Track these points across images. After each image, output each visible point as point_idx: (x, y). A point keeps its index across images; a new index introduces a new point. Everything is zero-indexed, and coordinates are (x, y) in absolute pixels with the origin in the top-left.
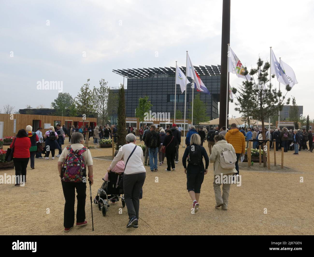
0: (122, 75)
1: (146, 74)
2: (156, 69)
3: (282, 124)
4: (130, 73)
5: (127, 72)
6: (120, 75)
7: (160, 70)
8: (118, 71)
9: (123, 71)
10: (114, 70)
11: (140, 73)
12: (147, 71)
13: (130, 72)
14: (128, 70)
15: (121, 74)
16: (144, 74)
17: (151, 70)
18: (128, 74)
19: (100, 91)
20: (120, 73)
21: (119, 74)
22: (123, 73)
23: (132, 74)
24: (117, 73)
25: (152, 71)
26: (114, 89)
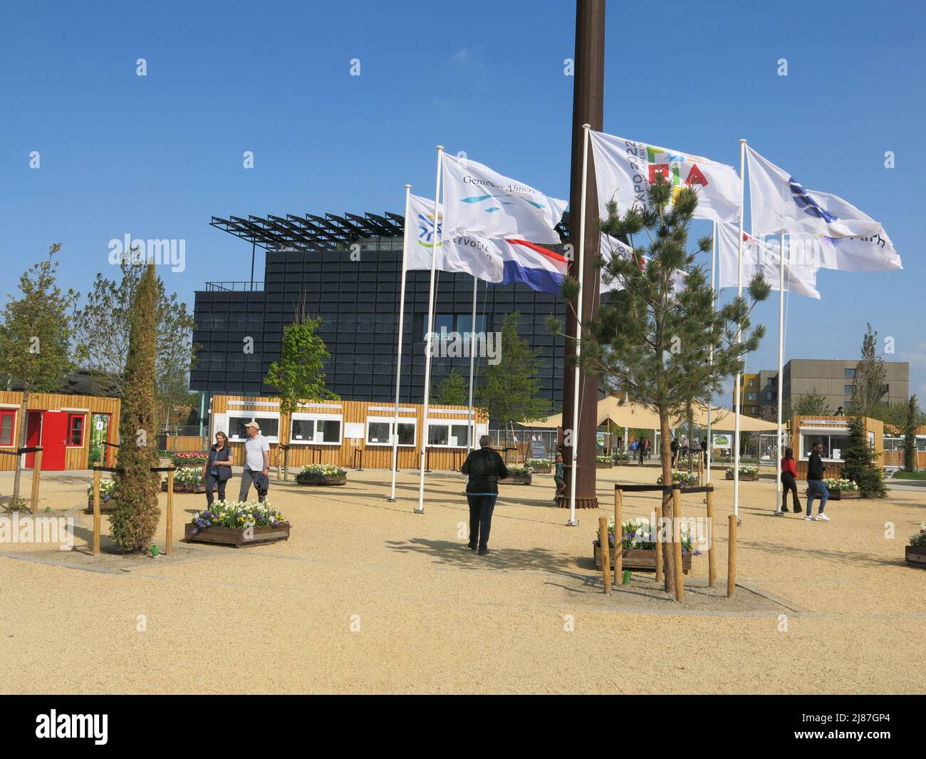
0: (250, 239)
1: (337, 237)
2: (373, 217)
3: (816, 425)
4: (277, 233)
5: (266, 227)
6: (240, 236)
7: (389, 221)
8: (233, 225)
9: (251, 223)
10: (218, 219)
11: (313, 232)
12: (340, 225)
13: (275, 227)
14: (271, 220)
15: (242, 234)
16: (332, 238)
17: (354, 223)
18: (271, 236)
19: (120, 294)
20: (239, 229)
21: (238, 233)
22: (251, 229)
23: (284, 236)
24: (227, 231)
25: (359, 225)
26: (216, 289)
